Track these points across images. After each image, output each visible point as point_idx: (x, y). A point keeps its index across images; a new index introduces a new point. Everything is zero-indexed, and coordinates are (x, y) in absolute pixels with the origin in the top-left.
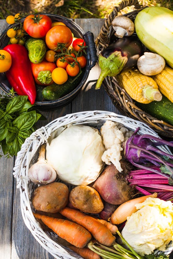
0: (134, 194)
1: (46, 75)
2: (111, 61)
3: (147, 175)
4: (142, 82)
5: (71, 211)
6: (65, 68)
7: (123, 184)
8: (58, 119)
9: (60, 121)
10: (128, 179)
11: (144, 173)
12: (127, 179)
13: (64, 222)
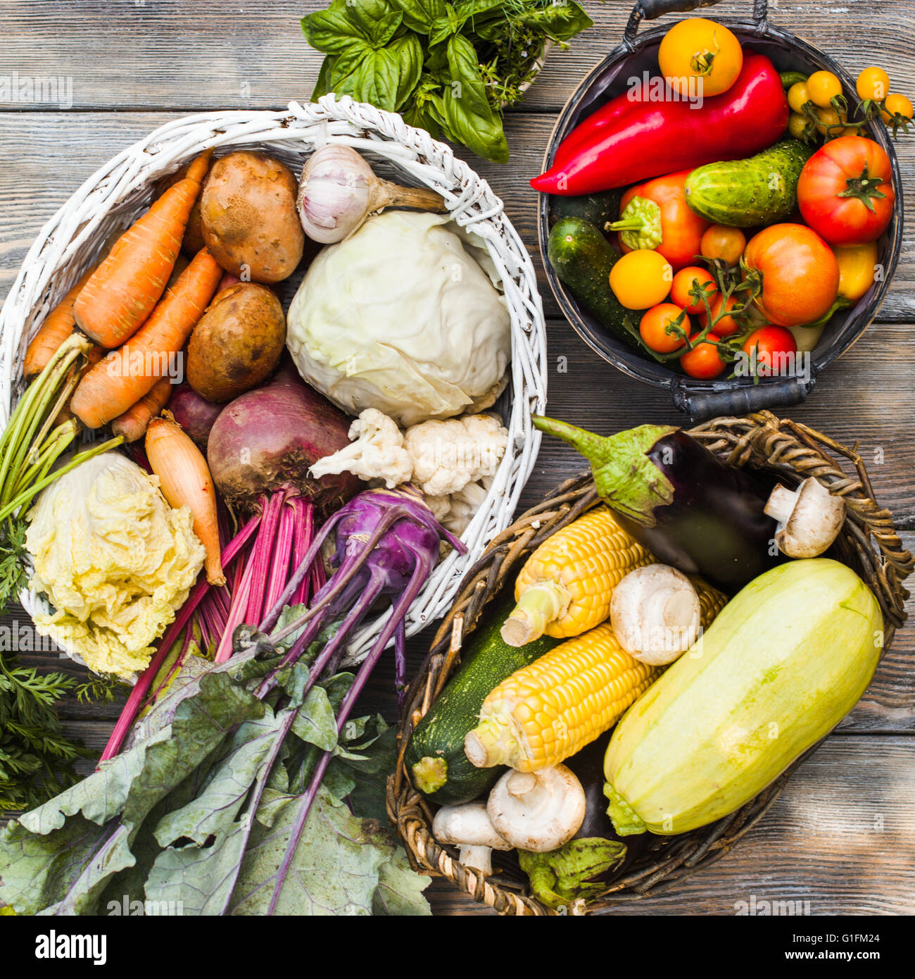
0: (235, 509)
1: (646, 229)
2: (631, 471)
3: (287, 560)
4: (578, 580)
5: (206, 285)
6: (670, 299)
7: (269, 473)
8: (528, 267)
9: (520, 270)
10: (282, 493)
11: (296, 550)
12: (283, 490)
13: (167, 259)
